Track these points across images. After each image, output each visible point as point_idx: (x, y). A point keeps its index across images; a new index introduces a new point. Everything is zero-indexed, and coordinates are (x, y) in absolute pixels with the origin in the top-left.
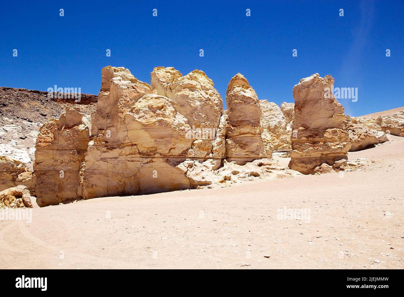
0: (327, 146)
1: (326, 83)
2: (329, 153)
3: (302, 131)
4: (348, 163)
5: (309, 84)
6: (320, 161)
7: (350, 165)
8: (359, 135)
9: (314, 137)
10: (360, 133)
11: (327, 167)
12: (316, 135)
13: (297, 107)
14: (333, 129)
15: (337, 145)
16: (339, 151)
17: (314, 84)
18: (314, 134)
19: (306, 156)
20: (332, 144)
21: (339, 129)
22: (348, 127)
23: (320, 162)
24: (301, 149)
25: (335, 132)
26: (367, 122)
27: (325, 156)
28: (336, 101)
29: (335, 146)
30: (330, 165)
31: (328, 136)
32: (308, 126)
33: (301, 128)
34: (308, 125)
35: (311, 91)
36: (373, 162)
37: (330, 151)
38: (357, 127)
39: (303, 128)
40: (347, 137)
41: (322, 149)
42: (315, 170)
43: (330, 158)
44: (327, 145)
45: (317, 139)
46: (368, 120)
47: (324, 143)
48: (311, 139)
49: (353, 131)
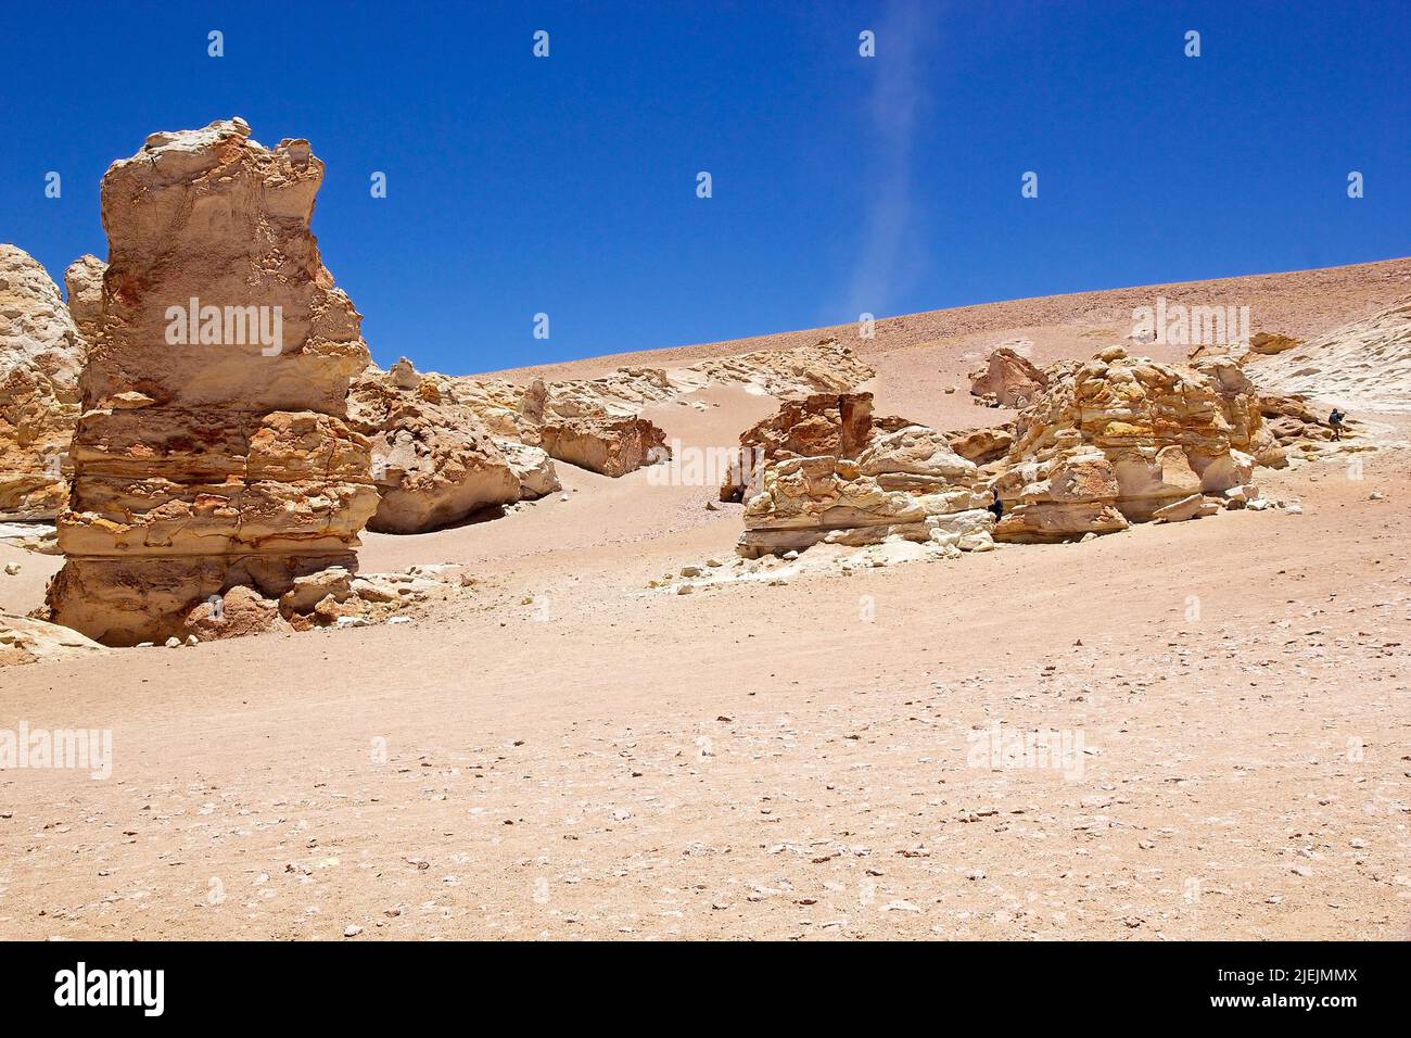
0: (261, 500)
1: (282, 178)
2: (269, 531)
3: (133, 411)
4: (356, 585)
5: (191, 166)
6: (222, 576)
7: (363, 595)
8: (440, 458)
9: (200, 451)
10: (447, 449)
11: (253, 605)
12: (212, 438)
13: (117, 280)
14: (297, 416)
15: (313, 494)
16: (319, 524)
17: (217, 171)
18: (199, 433)
19: (146, 545)
20: (288, 488)
21: (325, 418)
22: (398, 417)
23: (218, 577)
24: (123, 508)
25: (305, 431)
26: (491, 401)
27: (246, 548)
28: (326, 277)
29: (299, 499)
30: (266, 595)
31: (268, 449)
32: (170, 388)
33: (131, 395)
34: (171, 383)
35: (200, 203)
36: (467, 584)
37: (270, 526)
38: (436, 417)
39: (142, 397)
40: (361, 458)
41: (236, 511)
42: (188, 623)
43: (274, 559)
44: (260, 494)
45: (212, 459)
46: (493, 393)
47: (248, 483)
48: (183, 456)
49: (418, 436)
